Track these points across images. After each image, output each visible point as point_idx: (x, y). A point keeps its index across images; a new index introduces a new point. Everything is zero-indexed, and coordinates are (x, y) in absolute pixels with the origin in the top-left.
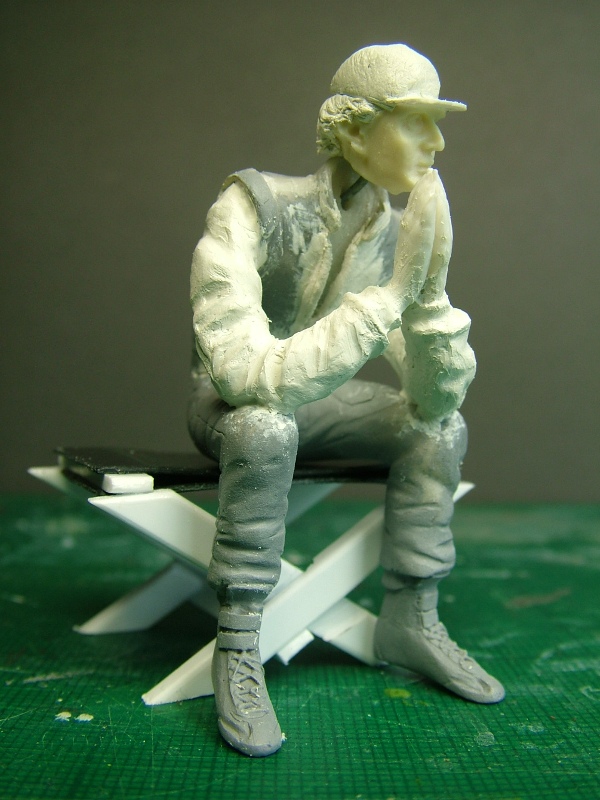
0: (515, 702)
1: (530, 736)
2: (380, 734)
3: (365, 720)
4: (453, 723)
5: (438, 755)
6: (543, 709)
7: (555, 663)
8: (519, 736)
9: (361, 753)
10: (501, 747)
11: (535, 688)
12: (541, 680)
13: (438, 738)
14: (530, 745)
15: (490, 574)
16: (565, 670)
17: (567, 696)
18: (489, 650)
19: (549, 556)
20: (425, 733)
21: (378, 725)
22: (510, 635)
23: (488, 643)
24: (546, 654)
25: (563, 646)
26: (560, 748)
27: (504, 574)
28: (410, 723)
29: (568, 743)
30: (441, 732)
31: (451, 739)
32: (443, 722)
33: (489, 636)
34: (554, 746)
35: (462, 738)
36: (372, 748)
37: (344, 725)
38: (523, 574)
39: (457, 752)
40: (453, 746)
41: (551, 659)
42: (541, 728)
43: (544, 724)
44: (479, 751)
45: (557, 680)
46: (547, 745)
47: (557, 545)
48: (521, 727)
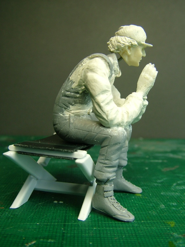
0: (168, 197)
1: (173, 206)
2: (136, 205)
3: (131, 202)
4: (154, 202)
5: (152, 211)
6: (176, 199)
7: (177, 187)
8: (171, 206)
9: (133, 210)
10: (167, 209)
11: (173, 193)
12: (174, 191)
13: (151, 206)
14: (174, 208)
15: (156, 161)
16: (180, 189)
17: (182, 196)
18: (160, 183)
19: (171, 155)
20: (147, 205)
21: (135, 203)
22: (165, 179)
23: (159, 181)
24: (175, 184)
25: (179, 182)
26: (181, 209)
27: (160, 161)
28: (143, 203)
29: (183, 208)
30: (151, 205)
31: (154, 207)
32: (151, 202)
33: (159, 179)
34: (180, 209)
35: (157, 206)
36: (135, 209)
37: (127, 203)
38: (165, 161)
39: (156, 210)
40: (155, 208)
41: (176, 186)
42: (176, 204)
43: (176, 203)
44: (161, 210)
45: (178, 192)
46: (178, 208)
47: (173, 152)
48: (171, 204)
